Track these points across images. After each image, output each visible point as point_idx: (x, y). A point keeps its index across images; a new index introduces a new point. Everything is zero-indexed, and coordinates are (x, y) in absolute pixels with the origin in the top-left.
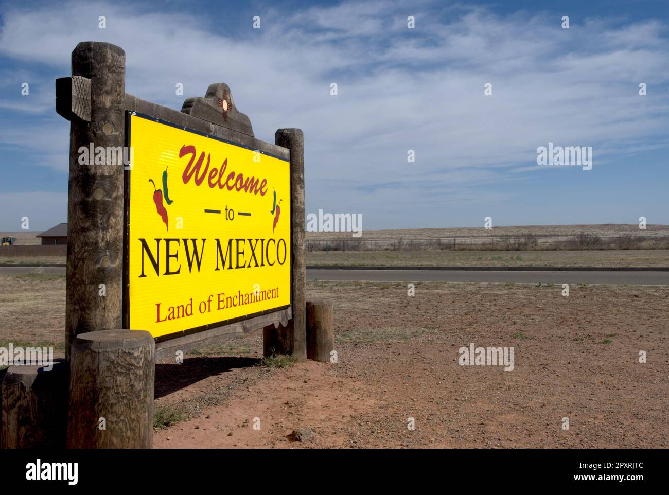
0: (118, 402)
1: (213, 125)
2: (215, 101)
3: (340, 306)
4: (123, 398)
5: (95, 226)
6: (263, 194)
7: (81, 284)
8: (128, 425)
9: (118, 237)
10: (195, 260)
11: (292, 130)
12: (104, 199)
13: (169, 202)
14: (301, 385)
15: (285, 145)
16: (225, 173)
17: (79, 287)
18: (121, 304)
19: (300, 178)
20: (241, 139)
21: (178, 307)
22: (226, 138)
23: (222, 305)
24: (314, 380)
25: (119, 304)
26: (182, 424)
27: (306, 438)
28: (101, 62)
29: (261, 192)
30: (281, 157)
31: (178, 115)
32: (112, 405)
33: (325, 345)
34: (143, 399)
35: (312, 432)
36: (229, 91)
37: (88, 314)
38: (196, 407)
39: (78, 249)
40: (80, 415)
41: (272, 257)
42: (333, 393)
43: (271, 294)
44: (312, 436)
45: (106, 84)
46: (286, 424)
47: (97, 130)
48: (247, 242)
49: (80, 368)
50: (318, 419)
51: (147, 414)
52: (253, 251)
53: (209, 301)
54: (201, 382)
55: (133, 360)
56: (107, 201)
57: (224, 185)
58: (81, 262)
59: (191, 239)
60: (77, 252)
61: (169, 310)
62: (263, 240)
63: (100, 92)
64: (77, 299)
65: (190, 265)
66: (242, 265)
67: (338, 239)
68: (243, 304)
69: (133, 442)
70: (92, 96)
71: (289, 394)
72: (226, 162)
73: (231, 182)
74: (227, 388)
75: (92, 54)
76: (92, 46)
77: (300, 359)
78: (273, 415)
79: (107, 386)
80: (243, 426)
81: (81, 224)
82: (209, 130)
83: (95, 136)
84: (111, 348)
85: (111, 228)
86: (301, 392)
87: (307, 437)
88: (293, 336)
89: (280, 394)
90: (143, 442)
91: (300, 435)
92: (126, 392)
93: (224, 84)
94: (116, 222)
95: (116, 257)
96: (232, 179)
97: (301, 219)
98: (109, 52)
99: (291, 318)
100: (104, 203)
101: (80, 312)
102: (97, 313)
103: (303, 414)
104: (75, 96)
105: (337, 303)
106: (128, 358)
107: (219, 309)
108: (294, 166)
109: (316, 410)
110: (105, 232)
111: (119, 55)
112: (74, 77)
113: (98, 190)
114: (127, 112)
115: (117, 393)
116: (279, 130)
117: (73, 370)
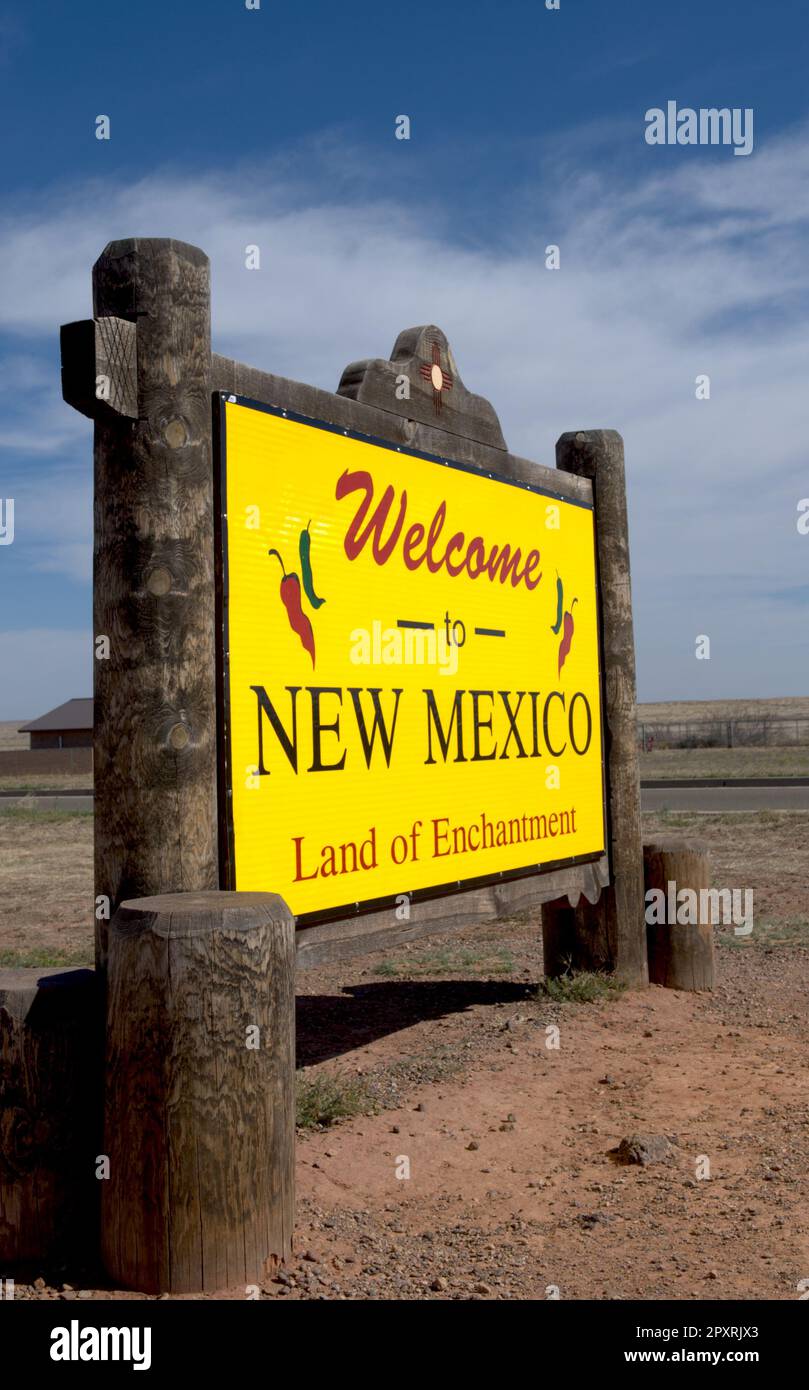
0: (216, 1053)
1: (411, 425)
2: (414, 369)
3: (727, 867)
4: (226, 1044)
5: (153, 654)
6: (531, 585)
7: (126, 789)
8: (239, 1107)
9: (204, 681)
10: (377, 738)
11: (596, 434)
12: (172, 593)
13: (317, 602)
14: (637, 1041)
15: (581, 470)
16: (440, 536)
17: (123, 796)
18: (215, 834)
19: (619, 548)
20: (477, 456)
21: (343, 848)
22: (442, 455)
23: (443, 846)
24: (668, 1030)
25: (211, 835)
26: (360, 1122)
27: (654, 1156)
28: (157, 282)
29: (528, 581)
30: (572, 498)
31: (329, 402)
32: (202, 1061)
33: (692, 948)
34: (270, 1049)
35: (669, 1145)
36: (446, 344)
37: (143, 857)
38: (390, 1086)
39: (118, 709)
40: (133, 1082)
41: (559, 735)
42: (717, 1060)
43: (559, 824)
44: (668, 1153)
45: (169, 333)
46: (603, 1125)
47: (152, 438)
48: (498, 699)
49: (130, 975)
50: (683, 1116)
51: (280, 1084)
52: (512, 719)
53: (414, 835)
54: (399, 1033)
55: (245, 957)
56: (179, 597)
57: (440, 564)
58: (125, 740)
59: (369, 690)
60: (116, 714)
61: (323, 854)
62: (534, 695)
63: (155, 351)
64: (118, 823)
65: (368, 750)
66: (489, 753)
67: (716, 720)
68: (492, 845)
69: (252, 1147)
70: (140, 360)
71: (608, 1062)
72: (442, 510)
73: (457, 558)
74: (462, 1046)
75: (136, 266)
76: (136, 249)
77: (632, 983)
78: (573, 1107)
79: (189, 1016)
80: (502, 1129)
81: (122, 652)
82: (401, 435)
83: (149, 452)
84: (195, 928)
85: (189, 660)
86: (638, 1056)
87: (658, 1156)
88: (614, 927)
89: (587, 1062)
90: (273, 1149)
91: (639, 1151)
92: (232, 1031)
93: (433, 327)
94: (199, 646)
95: (202, 726)
96: (459, 550)
97: (625, 645)
98: (175, 259)
99: (608, 884)
100: (172, 602)
101: (126, 852)
102: (163, 854)
103: (645, 1104)
104: (102, 361)
105: (719, 861)
106: (234, 953)
107: (437, 854)
108: (604, 520)
109: (675, 1096)
110: (175, 669)
111: (197, 266)
112: (100, 319)
113: (156, 572)
114: (216, 396)
115: (213, 1033)
116: (565, 436)
117: (115, 979)
